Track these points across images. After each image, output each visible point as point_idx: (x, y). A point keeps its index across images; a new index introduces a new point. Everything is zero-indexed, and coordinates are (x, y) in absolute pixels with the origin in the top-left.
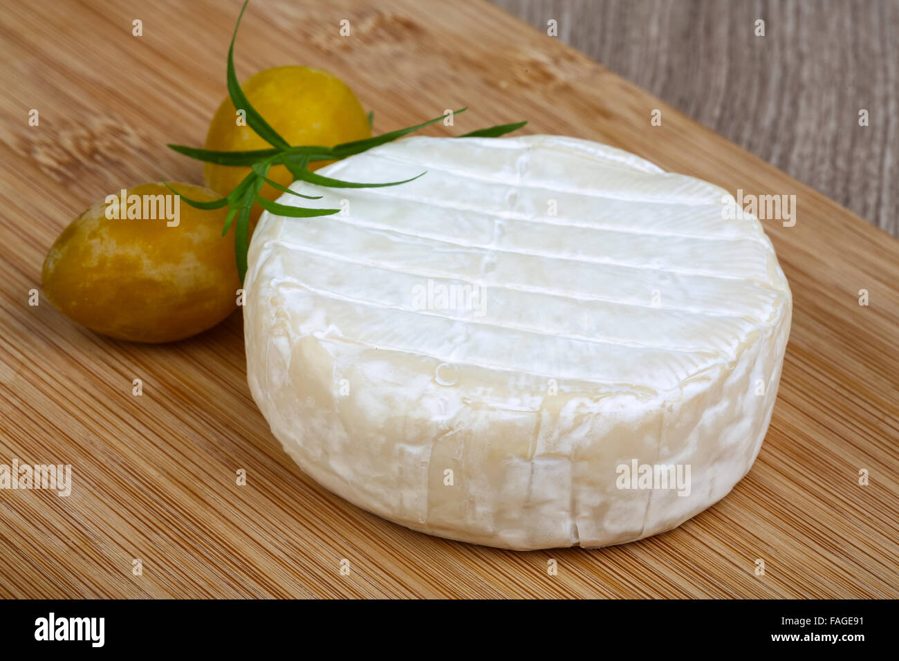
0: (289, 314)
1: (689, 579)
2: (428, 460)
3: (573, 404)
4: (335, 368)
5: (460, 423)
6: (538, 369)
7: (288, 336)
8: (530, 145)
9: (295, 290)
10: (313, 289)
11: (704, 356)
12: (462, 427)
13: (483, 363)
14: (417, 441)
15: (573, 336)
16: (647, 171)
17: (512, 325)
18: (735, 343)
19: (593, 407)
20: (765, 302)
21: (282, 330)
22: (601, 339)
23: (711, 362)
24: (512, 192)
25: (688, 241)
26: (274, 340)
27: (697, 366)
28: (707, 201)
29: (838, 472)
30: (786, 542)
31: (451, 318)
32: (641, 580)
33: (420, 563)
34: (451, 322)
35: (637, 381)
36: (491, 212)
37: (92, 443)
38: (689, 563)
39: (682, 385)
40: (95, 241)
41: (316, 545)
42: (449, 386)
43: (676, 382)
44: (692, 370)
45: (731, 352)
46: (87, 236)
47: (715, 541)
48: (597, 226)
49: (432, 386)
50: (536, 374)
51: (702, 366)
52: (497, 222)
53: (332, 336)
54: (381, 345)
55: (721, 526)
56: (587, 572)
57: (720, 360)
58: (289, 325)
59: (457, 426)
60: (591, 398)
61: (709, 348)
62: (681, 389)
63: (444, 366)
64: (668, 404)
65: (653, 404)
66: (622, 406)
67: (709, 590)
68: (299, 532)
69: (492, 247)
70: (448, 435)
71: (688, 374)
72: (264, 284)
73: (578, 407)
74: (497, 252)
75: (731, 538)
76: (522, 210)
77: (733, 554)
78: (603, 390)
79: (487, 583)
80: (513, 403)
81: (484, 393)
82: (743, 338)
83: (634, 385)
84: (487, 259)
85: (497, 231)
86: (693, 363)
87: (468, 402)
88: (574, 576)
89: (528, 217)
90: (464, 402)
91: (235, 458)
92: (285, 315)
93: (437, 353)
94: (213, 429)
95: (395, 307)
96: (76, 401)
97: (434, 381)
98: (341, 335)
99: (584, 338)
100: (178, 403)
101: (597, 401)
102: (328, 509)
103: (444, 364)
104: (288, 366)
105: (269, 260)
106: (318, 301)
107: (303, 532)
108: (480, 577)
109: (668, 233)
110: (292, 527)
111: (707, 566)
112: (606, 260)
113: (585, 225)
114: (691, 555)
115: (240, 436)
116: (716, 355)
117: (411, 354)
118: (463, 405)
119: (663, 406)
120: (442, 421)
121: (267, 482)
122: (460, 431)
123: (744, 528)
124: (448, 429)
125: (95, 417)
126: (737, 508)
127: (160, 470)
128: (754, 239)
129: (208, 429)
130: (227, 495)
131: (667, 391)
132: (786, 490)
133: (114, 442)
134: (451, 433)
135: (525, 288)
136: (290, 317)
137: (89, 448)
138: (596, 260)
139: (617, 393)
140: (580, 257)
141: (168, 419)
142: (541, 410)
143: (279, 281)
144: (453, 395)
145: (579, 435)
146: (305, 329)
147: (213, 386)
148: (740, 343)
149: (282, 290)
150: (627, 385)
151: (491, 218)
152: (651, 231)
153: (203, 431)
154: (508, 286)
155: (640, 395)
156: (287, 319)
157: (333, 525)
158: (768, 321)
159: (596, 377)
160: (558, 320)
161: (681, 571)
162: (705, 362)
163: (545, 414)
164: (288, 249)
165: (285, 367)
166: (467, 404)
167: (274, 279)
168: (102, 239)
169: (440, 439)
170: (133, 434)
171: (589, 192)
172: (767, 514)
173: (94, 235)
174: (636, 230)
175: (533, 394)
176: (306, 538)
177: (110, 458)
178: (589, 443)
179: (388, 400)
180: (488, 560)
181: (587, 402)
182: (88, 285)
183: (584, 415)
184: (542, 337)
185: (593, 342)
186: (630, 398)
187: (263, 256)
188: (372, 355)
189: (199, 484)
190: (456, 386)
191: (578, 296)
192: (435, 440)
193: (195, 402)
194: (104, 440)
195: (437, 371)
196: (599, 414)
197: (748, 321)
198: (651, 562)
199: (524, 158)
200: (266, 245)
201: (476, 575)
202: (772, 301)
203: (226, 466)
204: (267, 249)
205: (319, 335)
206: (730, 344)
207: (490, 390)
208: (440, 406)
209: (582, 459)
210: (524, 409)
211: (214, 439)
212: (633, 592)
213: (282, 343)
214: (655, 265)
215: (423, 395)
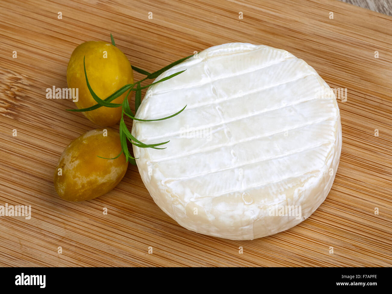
0: (176, 195)
1: (344, 211)
2: (252, 228)
3: (296, 191)
4: (206, 211)
5: (261, 215)
6: (275, 179)
7: (181, 204)
8: (204, 58)
9: (172, 183)
10: (178, 179)
11: (325, 145)
12: (262, 217)
13: (255, 185)
14: (247, 225)
15: (277, 157)
16: (250, 49)
17: (253, 161)
18: (333, 134)
19: (303, 189)
20: (332, 107)
21: (177, 202)
22: (287, 153)
23: (330, 147)
24: (212, 87)
25: (288, 85)
26: (175, 206)
27: (326, 152)
28: (282, 59)
29: (364, 132)
30: (365, 177)
31: (231, 168)
32: (329, 220)
33: (255, 250)
34: (233, 170)
35: (311, 170)
36: (211, 102)
37: (113, 251)
38: (340, 204)
39: (326, 162)
40: (76, 179)
41: (217, 260)
42: (251, 204)
43: (323, 163)
44: (326, 155)
45: (332, 138)
46: (72, 179)
47: (342, 188)
48: (252, 92)
49: (245, 207)
50: (275, 182)
51: (328, 151)
52: (217, 108)
53: (197, 198)
54: (217, 194)
55: (341, 180)
56: (310, 226)
57: (332, 145)
58: (180, 200)
59: (261, 217)
60: (301, 186)
61: (326, 141)
62: (327, 165)
63: (244, 195)
64: (325, 173)
65: (320, 176)
66: (312, 183)
67: (354, 213)
68: (207, 256)
69: (223, 122)
70: (258, 220)
71: (325, 157)
72: (159, 183)
73: (298, 192)
74: (226, 124)
75: (347, 184)
76: (221, 96)
77: (352, 192)
78: (303, 180)
79: (282, 248)
80: (276, 201)
81: (265, 202)
82: (334, 129)
83: (311, 172)
84: (226, 131)
85: (220, 113)
86: (324, 151)
87: (261, 207)
88: (308, 230)
89: (226, 98)
90: (260, 208)
91: (165, 232)
92: (176, 197)
93: (237, 189)
94: (148, 222)
95: (210, 173)
96: (94, 232)
97: (245, 204)
98: (200, 196)
99: (281, 156)
100: (129, 215)
101: (303, 186)
102: (210, 240)
103: (243, 194)
104: (185, 213)
105: (154, 171)
106: (183, 183)
107: (209, 256)
108: (278, 247)
109: (278, 84)
110: (204, 256)
111: (347, 202)
112: (266, 110)
113: (247, 93)
114: (339, 200)
115: (160, 220)
116: (329, 143)
117: (230, 194)
118: (260, 209)
119: (324, 174)
120: (255, 217)
121: (182, 238)
122: (262, 218)
123: (349, 177)
124: (257, 218)
125: (106, 237)
126: (341, 168)
127: (144, 251)
128: (310, 74)
129: (147, 223)
130: (173, 252)
131: (322, 168)
132: (352, 151)
133: (120, 245)
134: (259, 219)
135: (247, 139)
136: (179, 197)
137: (113, 253)
138: (262, 111)
139: (308, 179)
140: (256, 113)
141: (130, 224)
142: (287, 199)
143: (164, 181)
144: (254, 207)
145: (302, 199)
146: (187, 200)
147: (135, 200)
148: (334, 132)
149: (168, 185)
150: (308, 173)
151: (214, 106)
152: (272, 85)
153: (146, 224)
154: (241, 141)
155: (315, 175)
156: (178, 198)
157: (216, 247)
158: (337, 115)
159: (297, 174)
160: (268, 151)
161: (340, 209)
162: (328, 148)
163: (289, 200)
164: (157, 162)
165: (184, 214)
166: (261, 208)
167: (162, 181)
168: (79, 177)
169: (256, 222)
170: (123, 238)
171: (238, 74)
172: (352, 166)
173: (75, 177)
174: (266, 87)
175: (281, 194)
176: (211, 258)
177: (124, 254)
178: (305, 199)
179: (232, 217)
180: (276, 237)
181: (300, 188)
182: (80, 194)
183: (301, 193)
184: (267, 162)
185: (286, 156)
186: (313, 178)
187: (150, 169)
188: (216, 200)
189: (161, 252)
190: (253, 203)
191: (267, 134)
192: (254, 223)
193: (134, 211)
194: (116, 247)
195: (243, 199)
196: (306, 190)
197: (331, 120)
198: (328, 210)
199: (206, 67)
200: (147, 163)
201: (276, 246)
202: (333, 105)
203: (164, 238)
204: (150, 165)
205: (192, 200)
206: (331, 136)
207: (266, 199)
208: (252, 213)
209: (304, 203)
210: (281, 201)
211: (152, 227)
212: (330, 227)
213: (180, 206)
214: (284, 105)
215: (244, 212)
